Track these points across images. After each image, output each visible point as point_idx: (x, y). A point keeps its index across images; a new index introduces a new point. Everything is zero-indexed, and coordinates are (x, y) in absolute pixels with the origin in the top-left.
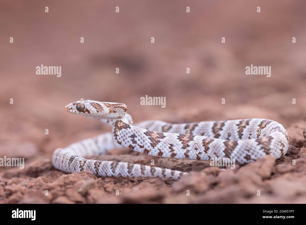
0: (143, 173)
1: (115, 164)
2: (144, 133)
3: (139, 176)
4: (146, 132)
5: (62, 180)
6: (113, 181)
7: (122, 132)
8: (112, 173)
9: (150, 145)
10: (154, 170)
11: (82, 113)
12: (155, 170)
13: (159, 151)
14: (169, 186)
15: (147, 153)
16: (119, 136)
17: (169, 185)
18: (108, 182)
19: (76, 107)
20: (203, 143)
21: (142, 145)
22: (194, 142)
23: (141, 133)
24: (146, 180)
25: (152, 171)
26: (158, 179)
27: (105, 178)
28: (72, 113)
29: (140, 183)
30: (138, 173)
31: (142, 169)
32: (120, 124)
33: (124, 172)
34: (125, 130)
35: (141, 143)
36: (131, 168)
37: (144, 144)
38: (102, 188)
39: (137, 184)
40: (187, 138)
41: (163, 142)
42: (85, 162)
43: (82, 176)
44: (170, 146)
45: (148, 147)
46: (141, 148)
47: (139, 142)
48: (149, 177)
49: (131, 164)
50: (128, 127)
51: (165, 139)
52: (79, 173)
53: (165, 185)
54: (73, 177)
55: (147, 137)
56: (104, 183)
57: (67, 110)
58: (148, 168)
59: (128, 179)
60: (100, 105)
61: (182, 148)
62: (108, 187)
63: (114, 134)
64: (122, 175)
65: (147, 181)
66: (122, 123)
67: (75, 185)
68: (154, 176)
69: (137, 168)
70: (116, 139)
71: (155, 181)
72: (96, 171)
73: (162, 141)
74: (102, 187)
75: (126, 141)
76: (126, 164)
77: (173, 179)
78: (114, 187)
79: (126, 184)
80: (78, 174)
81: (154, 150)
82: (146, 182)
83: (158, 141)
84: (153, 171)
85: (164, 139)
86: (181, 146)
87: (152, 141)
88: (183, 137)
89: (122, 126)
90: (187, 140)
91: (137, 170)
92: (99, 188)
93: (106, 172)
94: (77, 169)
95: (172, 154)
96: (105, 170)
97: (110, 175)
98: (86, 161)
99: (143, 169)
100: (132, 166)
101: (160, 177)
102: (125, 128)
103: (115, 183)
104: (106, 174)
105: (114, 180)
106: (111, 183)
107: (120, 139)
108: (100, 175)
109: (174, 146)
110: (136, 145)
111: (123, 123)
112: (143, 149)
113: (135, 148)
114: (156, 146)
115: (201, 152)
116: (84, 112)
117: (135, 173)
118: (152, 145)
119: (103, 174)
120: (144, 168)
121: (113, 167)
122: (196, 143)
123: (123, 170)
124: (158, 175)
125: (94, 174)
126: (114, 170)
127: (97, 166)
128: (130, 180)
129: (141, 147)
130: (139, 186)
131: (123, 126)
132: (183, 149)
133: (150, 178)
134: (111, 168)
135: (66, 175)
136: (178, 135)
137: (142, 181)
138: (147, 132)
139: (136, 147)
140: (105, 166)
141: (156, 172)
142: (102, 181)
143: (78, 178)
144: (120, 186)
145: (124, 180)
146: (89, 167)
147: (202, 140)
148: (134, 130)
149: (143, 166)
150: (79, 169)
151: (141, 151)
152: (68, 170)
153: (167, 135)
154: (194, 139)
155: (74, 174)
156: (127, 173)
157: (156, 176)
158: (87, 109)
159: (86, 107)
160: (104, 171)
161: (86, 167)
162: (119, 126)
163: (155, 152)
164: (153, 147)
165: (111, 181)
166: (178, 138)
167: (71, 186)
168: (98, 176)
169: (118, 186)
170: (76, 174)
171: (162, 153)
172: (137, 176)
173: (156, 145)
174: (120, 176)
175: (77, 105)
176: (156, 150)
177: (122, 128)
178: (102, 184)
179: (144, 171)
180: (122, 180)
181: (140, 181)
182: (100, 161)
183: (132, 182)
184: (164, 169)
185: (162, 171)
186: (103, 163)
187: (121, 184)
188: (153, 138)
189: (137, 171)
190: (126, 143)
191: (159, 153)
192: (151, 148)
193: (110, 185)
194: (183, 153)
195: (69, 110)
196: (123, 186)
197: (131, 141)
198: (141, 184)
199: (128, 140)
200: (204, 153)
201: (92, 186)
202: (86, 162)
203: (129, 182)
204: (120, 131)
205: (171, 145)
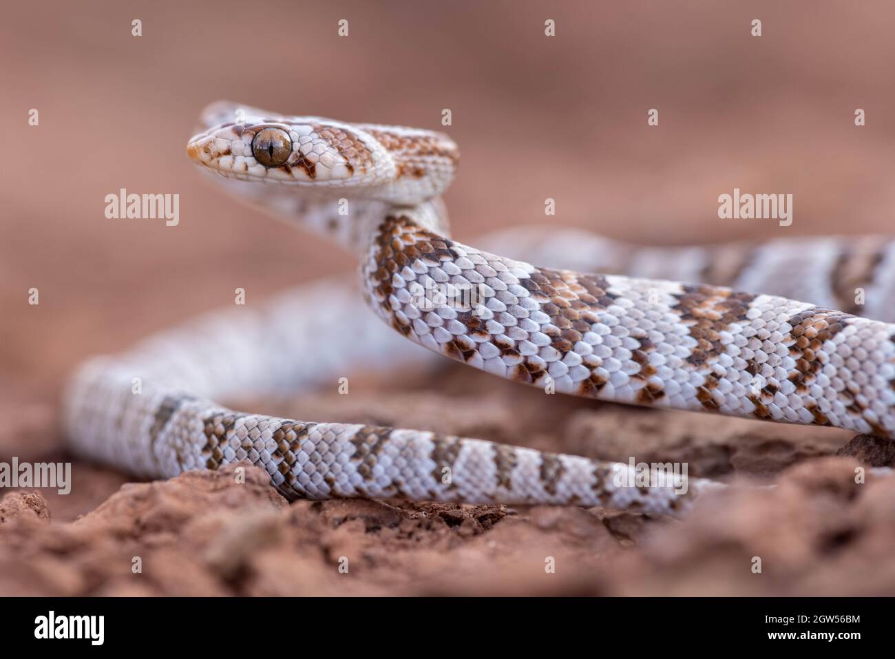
0: (504, 482)
1: (373, 438)
2: (523, 282)
3: (485, 494)
4: (529, 277)
5: (121, 506)
6: (361, 517)
7: (418, 275)
8: (358, 478)
9: (548, 339)
10: (556, 466)
11: (276, 173)
12: (561, 470)
13: (587, 373)
14: (624, 548)
15: (534, 381)
16: (399, 292)
17: (623, 542)
18: (337, 523)
19: (252, 145)
20: (794, 335)
21: (510, 341)
22: (750, 329)
23: (509, 282)
24: (515, 517)
25: (549, 474)
26: (573, 509)
27: (326, 504)
28: (229, 174)
29: (486, 528)
30: (481, 480)
31: (498, 461)
32: (404, 237)
33: (416, 474)
34: (429, 268)
35: (507, 331)
36: (451, 456)
37: (523, 335)
38: (314, 551)
39: (476, 533)
40: (719, 306)
41: (607, 323)
42: (229, 426)
43: (215, 490)
44: (637, 345)
45: (539, 354)
46: (505, 356)
47: (496, 328)
48: (531, 502)
49: (451, 440)
50: (446, 254)
51: (618, 308)
52: (204, 477)
53: (604, 537)
54: (176, 495)
55: (535, 303)
56: (322, 528)
57: (205, 157)
58: (528, 457)
59: (434, 510)
60: (358, 140)
61: (690, 360)
62: (341, 544)
63: (377, 284)
64: (407, 488)
65: (524, 521)
66: (414, 230)
67: (188, 530)
68: (558, 497)
69: (475, 459)
70: (387, 309)
71: (559, 520)
72: (281, 467)
73: (602, 321)
74: (315, 542)
75: (436, 321)
76: (425, 439)
77: (646, 509)
78: (368, 546)
79: (423, 533)
80: (199, 481)
81: (564, 365)
82: (515, 523)
83: (582, 321)
84: (551, 472)
85: (612, 308)
86: (686, 351)
87: (558, 323)
88: (700, 303)
89: (416, 246)
90: (718, 314)
91: (477, 465)
92: (300, 545)
93: (331, 475)
94: (191, 460)
95: (644, 390)
96: (325, 466)
97: (351, 490)
98: (236, 419)
99: (506, 465)
100: (455, 450)
101: (586, 501)
102: (429, 257)
103: (373, 527)
104: (329, 481)
105: (365, 511)
106: (351, 524)
107: (404, 306)
108: (300, 486)
109: (655, 346)
110: (485, 340)
111: (419, 230)
112: (514, 361)
113: (478, 355)
114: (577, 346)
115: (775, 382)
116: (288, 171)
117: (468, 481)
118: (556, 341)
119: (313, 485)
120: (511, 460)
121: (364, 452)
122: (757, 336)
123: (410, 465)
124: (575, 490)
125: (271, 484)
126: (367, 467)
127: (287, 445)
128: (441, 514)
129: (505, 350)
130: (488, 540)
131: (420, 245)
132: (692, 368)
133: (537, 504)
134: (355, 456)
135: (141, 488)
136: (676, 287)
137: (496, 518)
138: (533, 276)
139: (482, 348)
140: (325, 446)
141: (566, 478)
142: (312, 516)
143: (196, 499)
144: (397, 542)
145: (411, 512)
146: (248, 449)
147: (789, 322)
148: (473, 267)
149: (505, 449)
150: (203, 460)
151: (505, 368)
152: (148, 465)
153: (624, 289)
154: (750, 311)
155: (181, 482)
156: (431, 481)
157: (564, 495)
158: (302, 155)
159: (296, 146)
160: (319, 471)
161: (236, 451)
162: (402, 244)
163: (568, 376)
164: (561, 351)
165: (353, 519)
166: (677, 302)
167: (165, 537)
168: (291, 490)
169: (384, 543)
170: (188, 480)
171: (599, 384)
172: (477, 492)
173: (574, 343)
174: (395, 491)
175: (255, 137)
176: (571, 364)
177: (419, 254)
178: (310, 527)
179: (509, 470)
180: (406, 514)
181: (488, 520)
182: (301, 424)
183: (454, 522)
184: (605, 466)
185: (596, 473)
186: (316, 430)
187: (401, 532)
188: (562, 307)
189: (478, 472)
190: (433, 329)
191: (586, 382)
192: (552, 354)
193: (349, 536)
194: (692, 388)
195: (215, 159)
196: (409, 542)
197: (459, 319)
198: (492, 533)
199: (446, 317)
200: (791, 387)
201: (268, 536)
202: (234, 424)
203: (435, 524)
204: (407, 268)
205: (640, 339)
